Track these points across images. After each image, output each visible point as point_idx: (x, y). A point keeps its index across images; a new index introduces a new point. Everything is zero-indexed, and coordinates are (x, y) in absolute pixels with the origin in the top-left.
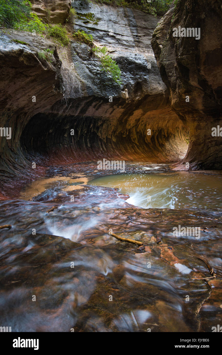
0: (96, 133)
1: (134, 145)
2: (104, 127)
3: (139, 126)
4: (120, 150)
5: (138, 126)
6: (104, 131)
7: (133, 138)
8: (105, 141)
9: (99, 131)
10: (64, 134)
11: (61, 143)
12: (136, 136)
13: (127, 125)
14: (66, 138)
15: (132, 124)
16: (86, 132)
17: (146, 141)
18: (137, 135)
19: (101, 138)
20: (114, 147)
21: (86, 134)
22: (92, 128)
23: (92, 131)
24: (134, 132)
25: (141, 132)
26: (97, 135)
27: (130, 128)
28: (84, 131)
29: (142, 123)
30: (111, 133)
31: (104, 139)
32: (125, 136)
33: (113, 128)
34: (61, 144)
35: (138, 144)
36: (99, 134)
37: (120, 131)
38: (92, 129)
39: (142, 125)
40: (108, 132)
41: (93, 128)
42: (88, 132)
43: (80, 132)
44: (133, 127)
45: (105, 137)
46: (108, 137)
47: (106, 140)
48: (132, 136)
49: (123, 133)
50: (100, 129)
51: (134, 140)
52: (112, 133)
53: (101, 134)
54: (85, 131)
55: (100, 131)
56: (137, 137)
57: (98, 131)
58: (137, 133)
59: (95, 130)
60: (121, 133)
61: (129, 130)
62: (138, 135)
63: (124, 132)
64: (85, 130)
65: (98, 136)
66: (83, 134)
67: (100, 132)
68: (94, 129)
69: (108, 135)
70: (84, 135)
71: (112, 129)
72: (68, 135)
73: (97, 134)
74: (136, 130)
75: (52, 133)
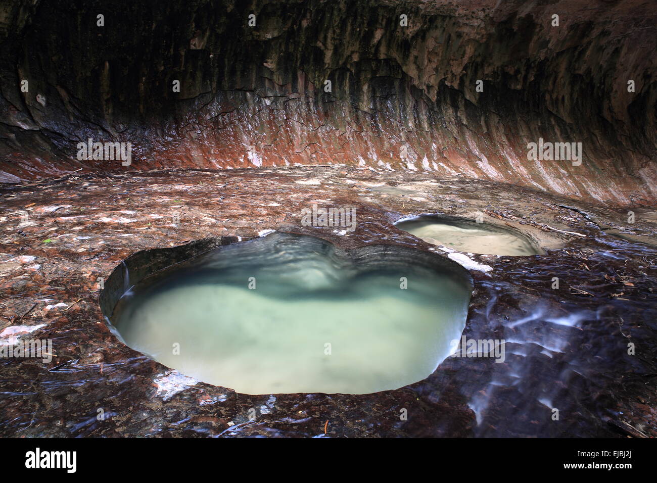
0: (400, 67)
1: (553, 123)
2: (431, 43)
3: (588, 53)
4: (489, 135)
5: (582, 53)
6: (430, 61)
7: (554, 97)
8: (433, 96)
9: (412, 58)
10: (263, 59)
11: (251, 91)
12: (565, 92)
13: (532, 44)
14: (272, 73)
15: (553, 41)
16: (356, 58)
17: (606, 114)
18: (572, 89)
19: (416, 83)
20: (465, 123)
21: (357, 64)
22: (379, 42)
23: (382, 57)
24: (561, 75)
25: (592, 79)
26: (403, 73)
27: (546, 59)
28: (347, 53)
29: (603, 42)
30: (460, 70)
31: (429, 87)
32: (519, 87)
33: (469, 50)
34: (248, 94)
35: (568, 120)
36: (412, 72)
37: (498, 64)
38: (383, 49)
39: (601, 49)
40: (449, 64)
41: (384, 43)
42: (364, 59)
43: (329, 54)
44: (559, 54)
45: (433, 81)
46: (447, 83)
47: (438, 94)
48: (550, 87)
49: (512, 72)
50: (414, 53)
51: (555, 102)
52: (465, 68)
53: (419, 69)
54: (353, 52)
55: (416, 57)
56: (571, 95)
57: (406, 56)
58: (575, 79)
59: (395, 55)
60: (505, 75)
61: (542, 64)
62: (577, 88)
63: (518, 72)
64: (351, 49)
65: (405, 75)
66: (345, 63)
67: (415, 63)
68: (389, 47)
69: (449, 76)
70: (349, 70)
71: (464, 52)
72: (278, 64)
73: (404, 69)
74: (569, 68)
75: (205, 52)
